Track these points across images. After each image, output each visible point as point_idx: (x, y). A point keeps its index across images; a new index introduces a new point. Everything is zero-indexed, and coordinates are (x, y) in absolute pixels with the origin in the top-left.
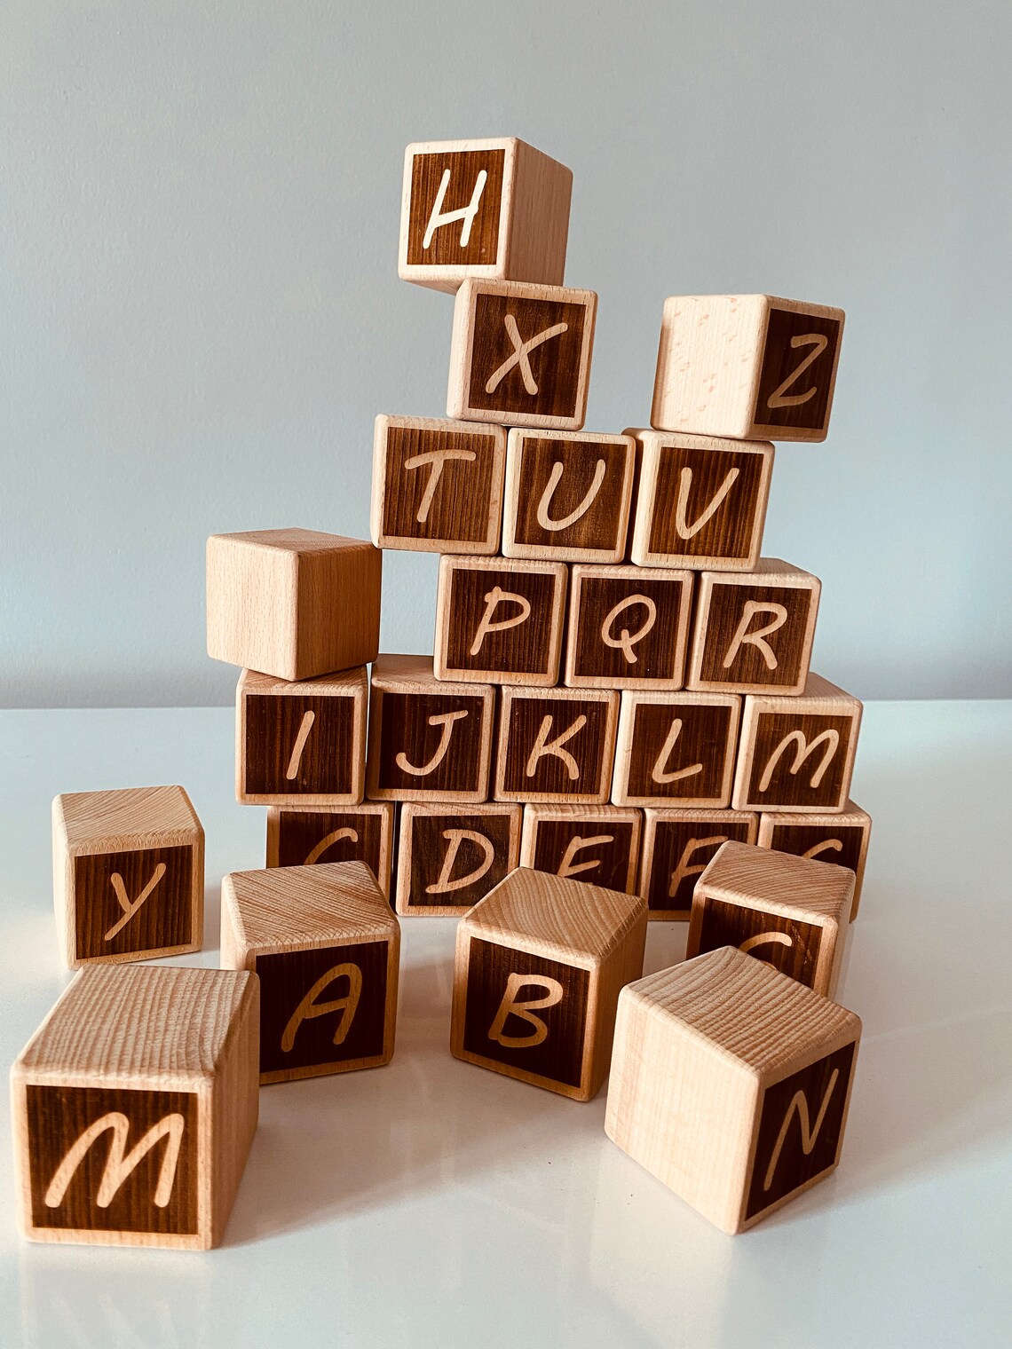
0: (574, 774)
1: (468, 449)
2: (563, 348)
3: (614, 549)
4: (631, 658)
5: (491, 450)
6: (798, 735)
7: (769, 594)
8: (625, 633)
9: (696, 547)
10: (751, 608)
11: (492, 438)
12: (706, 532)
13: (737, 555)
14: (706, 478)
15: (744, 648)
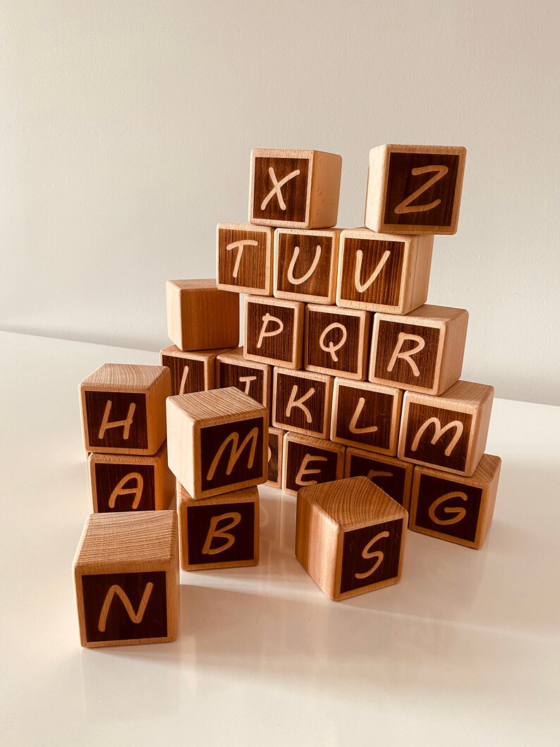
0: (309, 420)
1: (254, 239)
2: (298, 184)
3: (327, 296)
4: (335, 359)
5: (265, 240)
6: (435, 420)
7: (414, 329)
8: (331, 344)
9: (367, 297)
10: (403, 337)
11: (265, 234)
12: (373, 289)
13: (391, 304)
14: (371, 257)
15: (399, 361)
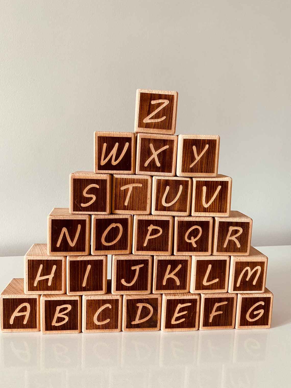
0: (178, 283)
1: (140, 183)
2: (167, 153)
3: (186, 212)
4: (195, 246)
5: (147, 183)
6: (248, 268)
7: (237, 224)
8: (192, 238)
9: (210, 210)
10: (231, 229)
11: (147, 180)
12: (212, 205)
13: (223, 212)
14: (211, 189)
15: (230, 241)
